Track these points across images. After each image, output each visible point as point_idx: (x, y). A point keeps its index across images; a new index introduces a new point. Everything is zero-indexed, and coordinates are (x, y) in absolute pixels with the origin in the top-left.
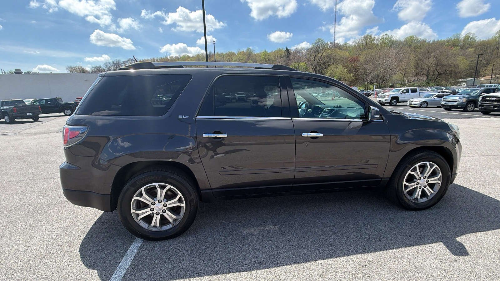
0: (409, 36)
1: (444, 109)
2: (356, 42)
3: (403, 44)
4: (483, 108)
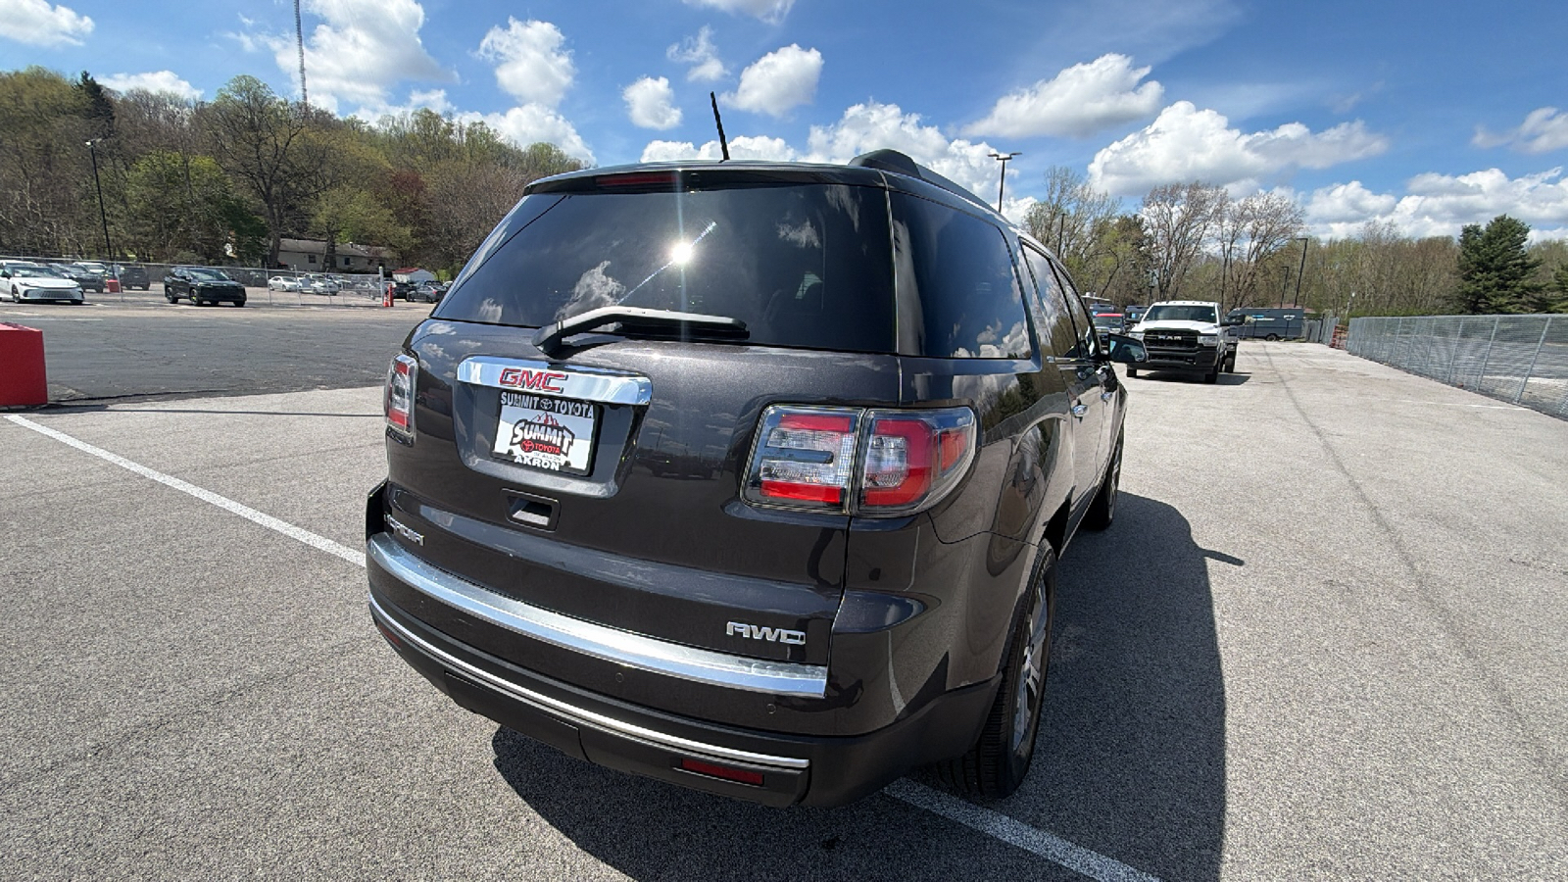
0: (540, 143)
2: (391, 123)
3: (528, 161)
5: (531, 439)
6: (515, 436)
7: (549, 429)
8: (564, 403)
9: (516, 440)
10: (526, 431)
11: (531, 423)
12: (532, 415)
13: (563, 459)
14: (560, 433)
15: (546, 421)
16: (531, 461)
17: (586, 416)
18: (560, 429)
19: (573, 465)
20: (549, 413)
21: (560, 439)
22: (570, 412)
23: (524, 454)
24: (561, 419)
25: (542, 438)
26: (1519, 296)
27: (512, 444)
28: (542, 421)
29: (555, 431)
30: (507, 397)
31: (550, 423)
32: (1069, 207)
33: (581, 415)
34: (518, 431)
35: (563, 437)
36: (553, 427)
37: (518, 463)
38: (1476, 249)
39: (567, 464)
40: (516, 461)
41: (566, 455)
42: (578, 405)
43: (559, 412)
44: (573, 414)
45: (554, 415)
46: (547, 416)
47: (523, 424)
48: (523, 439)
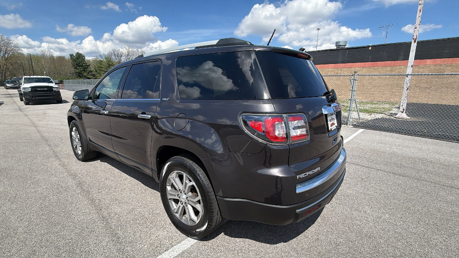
26: (88, 73)
38: (75, 60)
46: (331, 117)
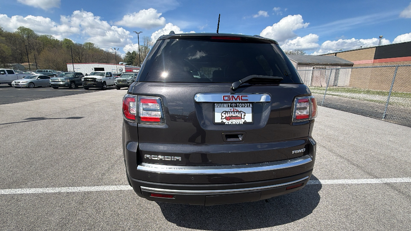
1: (53, 87)
4: (87, 86)
5: (229, 116)
6: (222, 116)
7: (235, 113)
8: (240, 104)
9: (223, 118)
10: (226, 114)
11: (227, 112)
12: (228, 109)
13: (243, 121)
14: (240, 113)
15: (234, 110)
16: (232, 123)
17: (249, 107)
18: (239, 112)
19: (247, 121)
20: (234, 108)
21: (240, 115)
22: (243, 106)
23: (228, 121)
24: (239, 109)
25: (233, 115)
27: (222, 119)
28: (232, 111)
29: (238, 113)
30: (217, 105)
31: (235, 111)
32: (150, 47)
33: (247, 107)
34: (223, 115)
35: (241, 114)
36: (236, 112)
37: (227, 124)
39: (245, 121)
40: (226, 124)
41: (244, 119)
42: (246, 104)
43: (239, 107)
44: (244, 107)
45: (236, 108)
46: (234, 109)
47: (225, 113)
48: (226, 117)
